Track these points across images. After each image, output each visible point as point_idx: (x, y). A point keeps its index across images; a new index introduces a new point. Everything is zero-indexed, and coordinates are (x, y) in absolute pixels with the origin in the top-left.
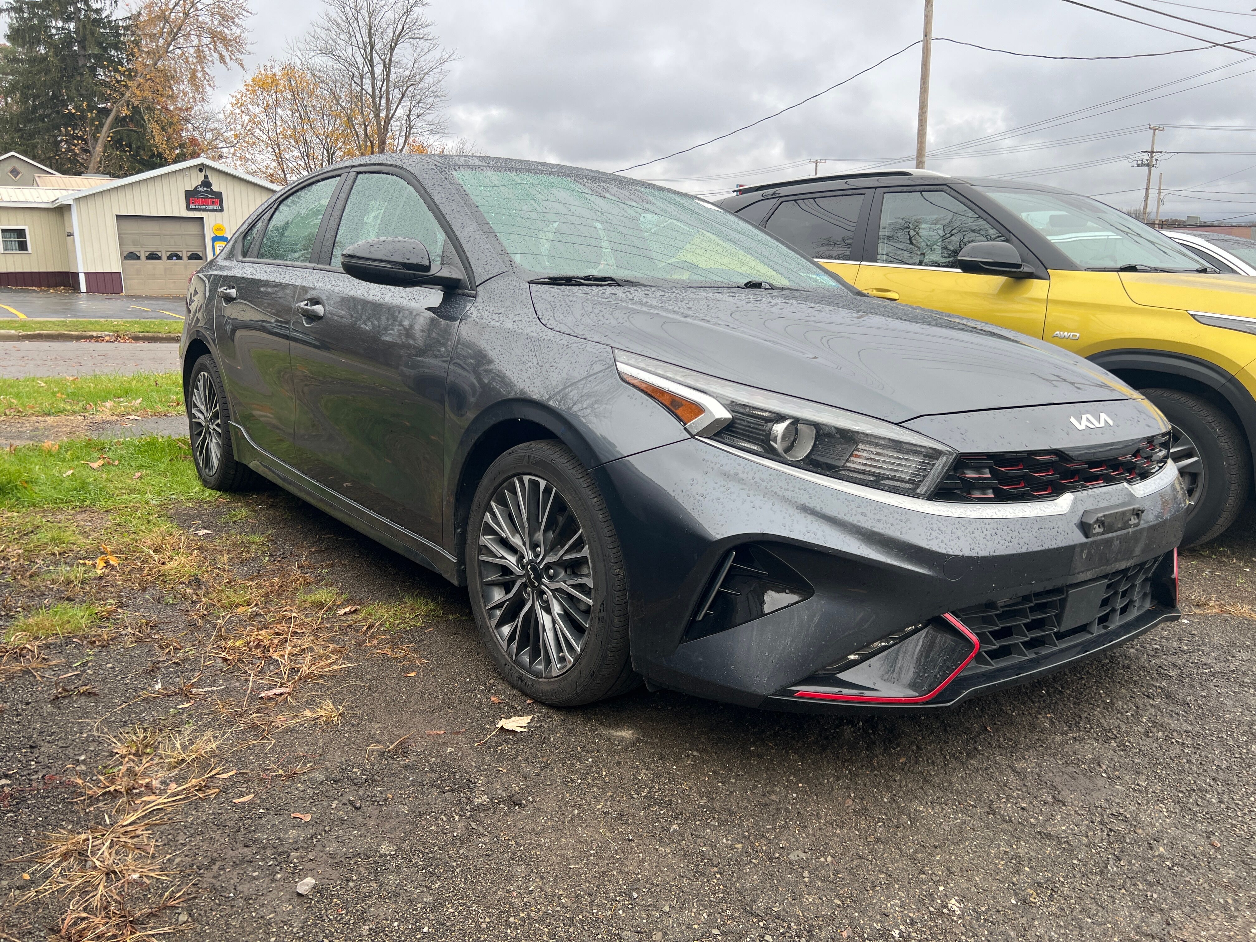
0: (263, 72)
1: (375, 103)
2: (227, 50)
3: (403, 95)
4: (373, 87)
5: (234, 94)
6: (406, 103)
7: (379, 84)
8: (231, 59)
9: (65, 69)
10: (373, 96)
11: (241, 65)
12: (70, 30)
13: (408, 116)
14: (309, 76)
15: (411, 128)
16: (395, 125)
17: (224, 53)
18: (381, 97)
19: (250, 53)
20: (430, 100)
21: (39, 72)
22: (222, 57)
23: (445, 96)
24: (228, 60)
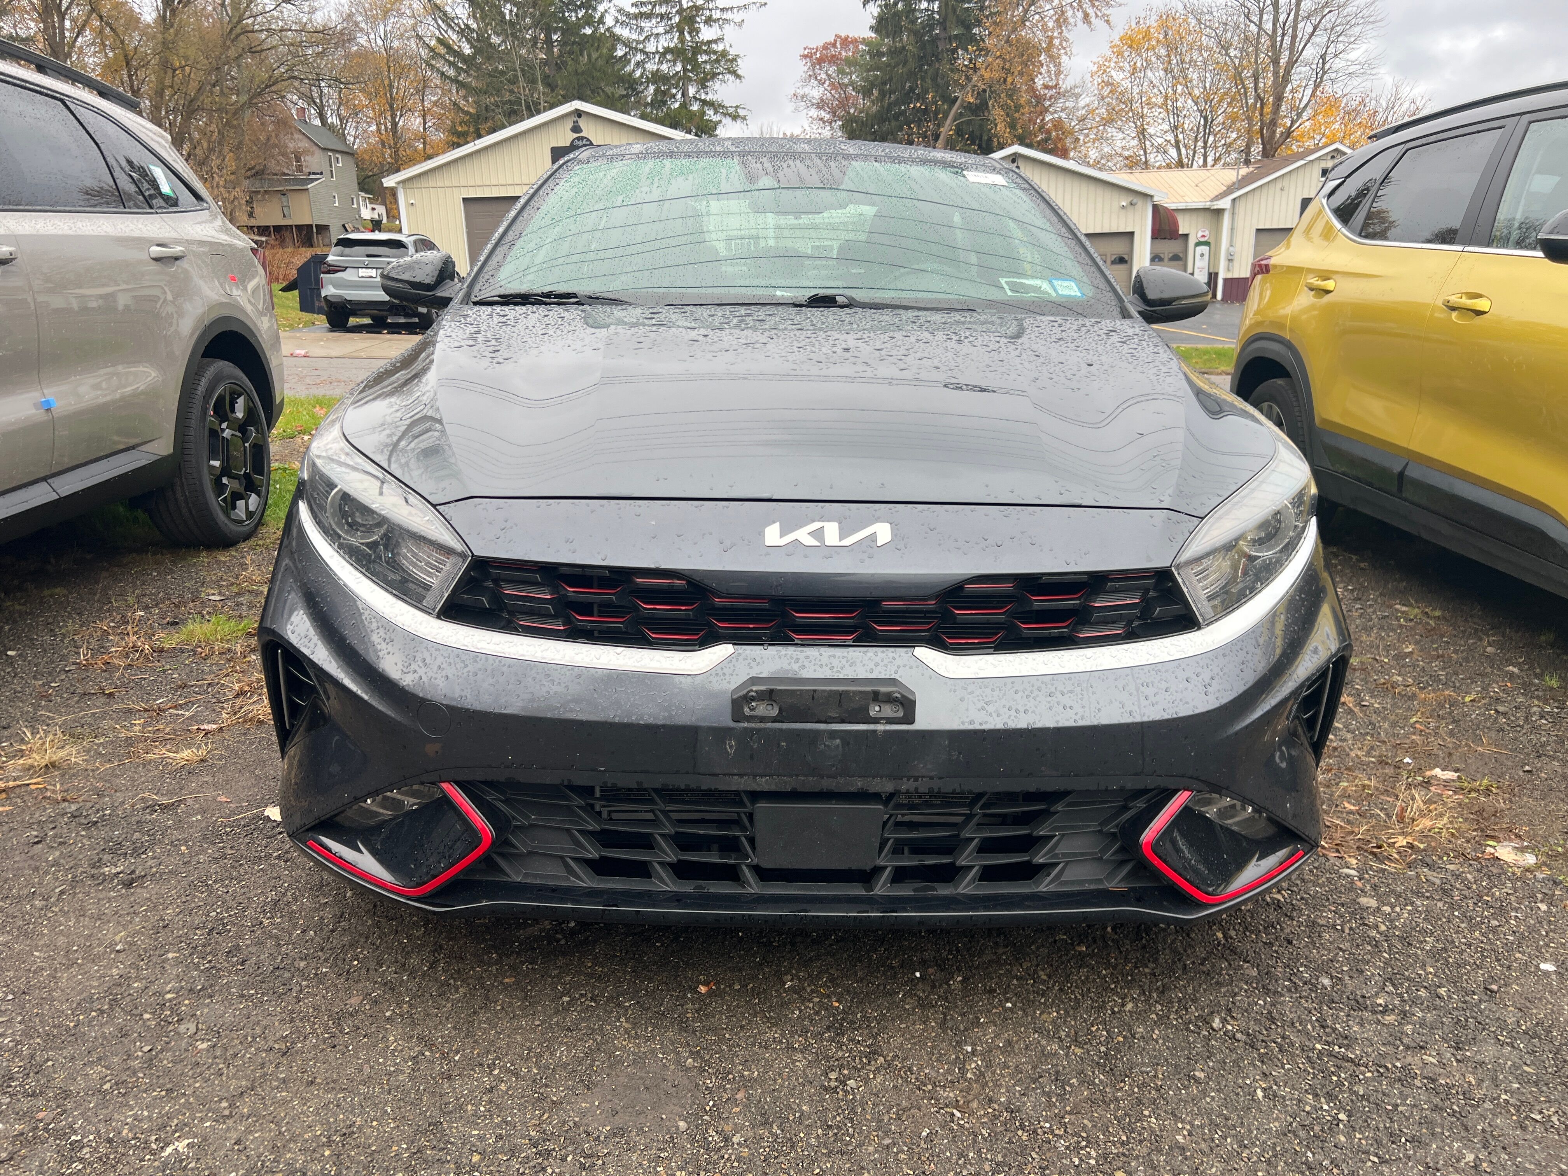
0: (1134, 26)
1: (1273, 45)
2: (1093, 6)
3: (1315, 28)
4: (1274, 24)
5: (1096, 60)
6: (1320, 39)
7: (1282, 18)
8: (1097, 16)
9: (924, 56)
10: (1273, 37)
11: (1108, 22)
12: (933, 11)
13: (1323, 57)
14: (1193, 22)
15: (1324, 73)
16: (1300, 73)
17: (1090, 11)
18: (1283, 35)
19: (1120, 5)
20: (1357, 30)
21: (897, 65)
22: (1086, 15)
23: (1381, 20)
24: (1093, 19)
